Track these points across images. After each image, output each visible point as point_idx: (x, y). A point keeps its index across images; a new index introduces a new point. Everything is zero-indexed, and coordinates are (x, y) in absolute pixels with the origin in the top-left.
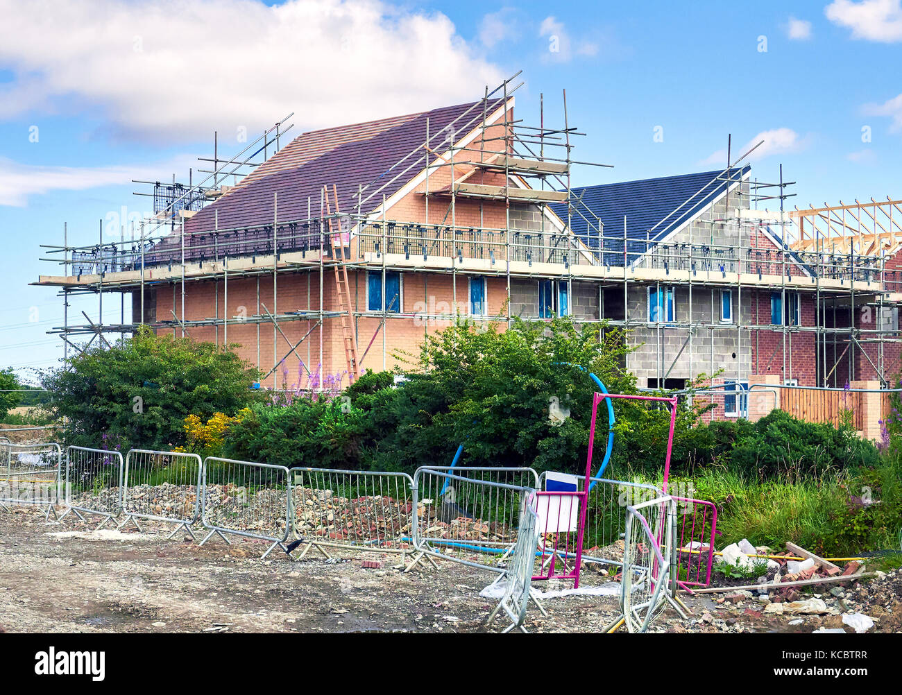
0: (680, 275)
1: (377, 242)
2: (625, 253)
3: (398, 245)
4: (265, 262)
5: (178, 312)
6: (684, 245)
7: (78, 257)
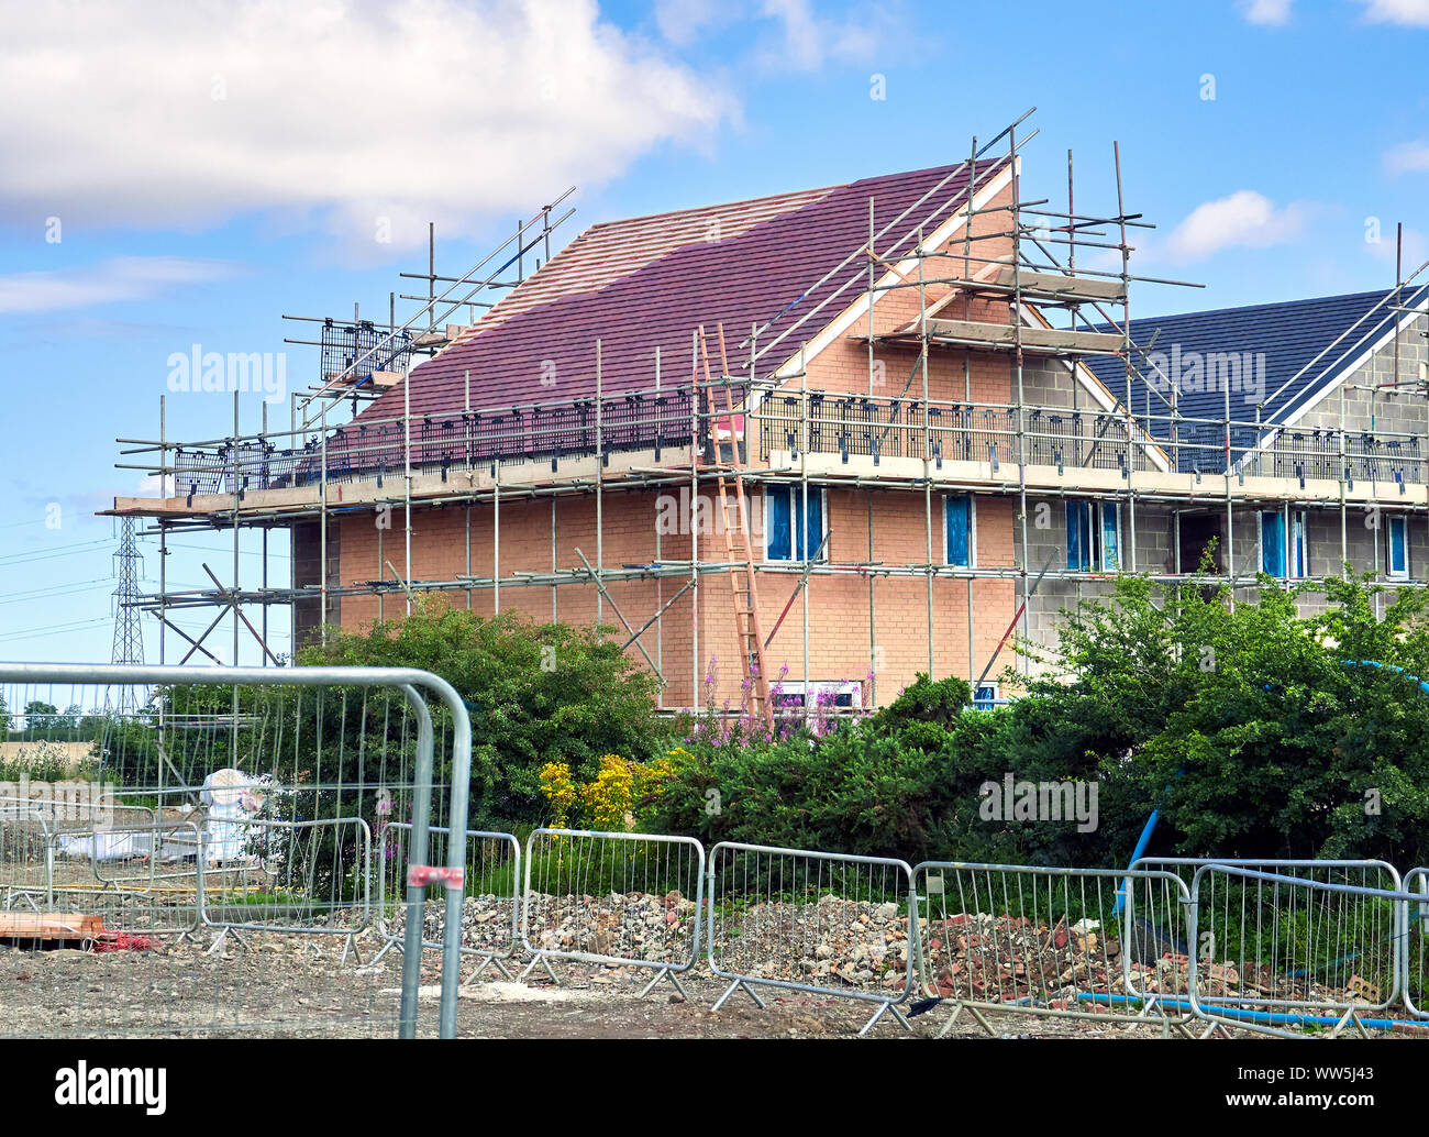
0: (1322, 490)
1: (791, 432)
2: (1226, 449)
3: (829, 437)
4: (578, 470)
5: (400, 563)
6: (1332, 433)
7: (188, 461)
